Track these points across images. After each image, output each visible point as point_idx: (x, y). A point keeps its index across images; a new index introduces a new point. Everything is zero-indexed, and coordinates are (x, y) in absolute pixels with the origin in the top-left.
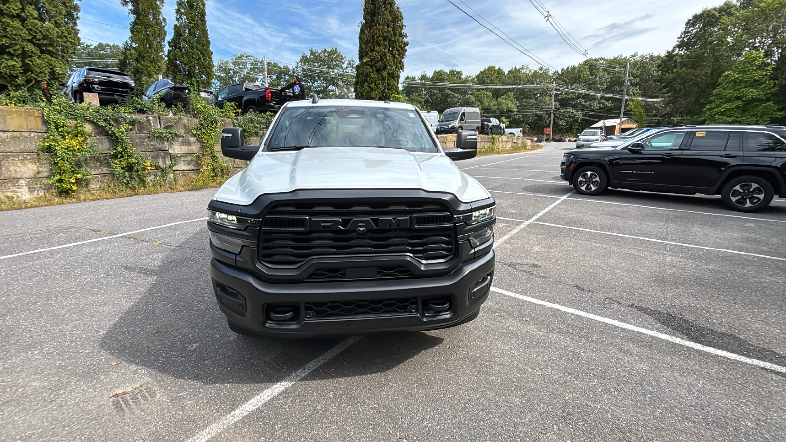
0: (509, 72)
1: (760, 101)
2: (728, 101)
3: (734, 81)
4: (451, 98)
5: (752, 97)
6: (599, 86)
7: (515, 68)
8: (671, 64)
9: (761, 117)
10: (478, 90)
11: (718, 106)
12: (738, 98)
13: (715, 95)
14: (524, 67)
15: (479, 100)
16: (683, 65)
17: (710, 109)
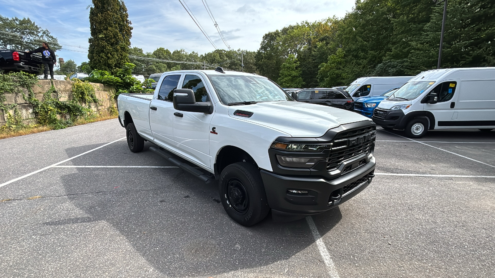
0: (174, 52)
1: (296, 76)
2: (286, 76)
3: (287, 67)
4: (139, 66)
5: (294, 75)
6: (225, 65)
7: (177, 51)
8: (260, 57)
9: (298, 84)
10: (157, 62)
11: (283, 78)
12: (290, 75)
13: (281, 74)
14: (182, 50)
15: (159, 69)
16: (265, 58)
17: (280, 80)
